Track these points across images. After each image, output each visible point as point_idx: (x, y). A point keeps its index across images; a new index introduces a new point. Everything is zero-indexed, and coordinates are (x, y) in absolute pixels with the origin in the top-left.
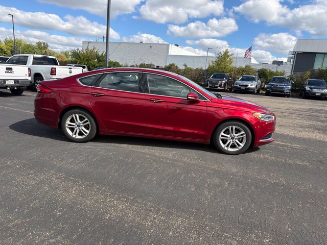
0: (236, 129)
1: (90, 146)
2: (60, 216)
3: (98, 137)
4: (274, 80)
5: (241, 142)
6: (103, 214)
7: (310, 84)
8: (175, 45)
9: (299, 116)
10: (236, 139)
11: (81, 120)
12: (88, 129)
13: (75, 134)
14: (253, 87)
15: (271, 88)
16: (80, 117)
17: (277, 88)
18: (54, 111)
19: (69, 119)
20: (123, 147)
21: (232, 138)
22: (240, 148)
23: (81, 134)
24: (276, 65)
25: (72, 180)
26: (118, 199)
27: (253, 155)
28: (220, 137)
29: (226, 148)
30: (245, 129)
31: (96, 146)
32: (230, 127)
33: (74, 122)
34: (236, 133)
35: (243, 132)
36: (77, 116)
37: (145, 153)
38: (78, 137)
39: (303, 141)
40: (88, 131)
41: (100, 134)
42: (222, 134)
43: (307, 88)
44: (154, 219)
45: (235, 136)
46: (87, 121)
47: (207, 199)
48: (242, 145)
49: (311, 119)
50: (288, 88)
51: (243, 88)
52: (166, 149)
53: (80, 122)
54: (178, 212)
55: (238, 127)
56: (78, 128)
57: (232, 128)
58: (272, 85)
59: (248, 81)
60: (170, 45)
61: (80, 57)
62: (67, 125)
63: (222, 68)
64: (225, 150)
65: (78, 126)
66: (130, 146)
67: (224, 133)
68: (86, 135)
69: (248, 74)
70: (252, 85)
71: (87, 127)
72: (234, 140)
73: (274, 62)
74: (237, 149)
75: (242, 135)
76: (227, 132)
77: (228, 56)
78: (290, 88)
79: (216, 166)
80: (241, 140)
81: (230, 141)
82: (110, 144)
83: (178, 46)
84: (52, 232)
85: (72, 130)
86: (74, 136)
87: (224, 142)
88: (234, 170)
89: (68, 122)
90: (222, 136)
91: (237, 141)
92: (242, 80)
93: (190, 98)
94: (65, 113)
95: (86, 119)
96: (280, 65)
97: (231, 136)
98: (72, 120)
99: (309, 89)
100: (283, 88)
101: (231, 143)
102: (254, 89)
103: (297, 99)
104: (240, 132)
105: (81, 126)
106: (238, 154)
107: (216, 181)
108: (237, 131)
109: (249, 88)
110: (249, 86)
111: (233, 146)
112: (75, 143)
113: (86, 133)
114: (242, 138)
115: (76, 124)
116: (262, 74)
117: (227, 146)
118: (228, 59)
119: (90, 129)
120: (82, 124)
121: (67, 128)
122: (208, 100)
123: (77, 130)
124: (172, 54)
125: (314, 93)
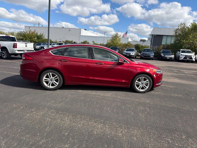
1: (60, 92)
2: (68, 135)
3: (63, 86)
4: (144, 50)
5: (147, 86)
6: (92, 131)
7: (163, 52)
8: (85, 29)
10: (144, 84)
11: (53, 77)
12: (57, 82)
14: (134, 54)
15: (143, 55)
16: (52, 74)
17: (147, 55)
19: (45, 76)
20: (80, 92)
21: (142, 84)
22: (146, 89)
23: (53, 85)
24: (142, 42)
26: (95, 122)
29: (139, 90)
30: (149, 78)
31: (63, 92)
33: (48, 78)
34: (144, 81)
35: (148, 80)
36: (51, 74)
37: (94, 95)
38: (51, 87)
39: (172, 84)
41: (65, 84)
42: (137, 81)
43: (162, 55)
44: (122, 131)
45: (143, 82)
46: (57, 77)
47: (143, 118)
49: (170, 72)
50: (152, 55)
51: (128, 55)
52: (105, 91)
53: (52, 78)
54: (132, 127)
55: (145, 78)
56: (51, 81)
57: (142, 78)
58: (144, 53)
59: (130, 51)
60: (82, 29)
61: (25, 36)
62: (44, 80)
63: (115, 44)
64: (138, 90)
66: (84, 91)
67: (138, 81)
68: (57, 85)
69: (130, 47)
70: (133, 53)
72: (143, 85)
73: (141, 40)
76: (139, 80)
77: (118, 37)
78: (153, 55)
79: (137, 100)
80: (146, 84)
81: (141, 86)
82: (71, 90)
83: (86, 30)
84: (69, 145)
85: (47, 83)
86: (48, 87)
88: (148, 101)
89: (44, 78)
90: (137, 83)
91: (144, 85)
92: (127, 50)
93: (120, 61)
95: (57, 76)
96: (144, 42)
97: (141, 82)
98: (47, 77)
99: (163, 55)
100: (150, 55)
101: (142, 86)
102: (134, 56)
103: (157, 61)
104: (146, 80)
105: (53, 80)
106: (145, 93)
107: (142, 108)
108: (145, 80)
109: (131, 55)
110: (131, 54)
111: (143, 88)
112: (49, 91)
114: (147, 83)
115: (50, 79)
116: (137, 47)
117: (139, 88)
118: (118, 39)
119: (59, 82)
120: (53, 79)
121: (44, 82)
122: (129, 63)
123: (50, 83)
124: (83, 35)
125: (166, 58)
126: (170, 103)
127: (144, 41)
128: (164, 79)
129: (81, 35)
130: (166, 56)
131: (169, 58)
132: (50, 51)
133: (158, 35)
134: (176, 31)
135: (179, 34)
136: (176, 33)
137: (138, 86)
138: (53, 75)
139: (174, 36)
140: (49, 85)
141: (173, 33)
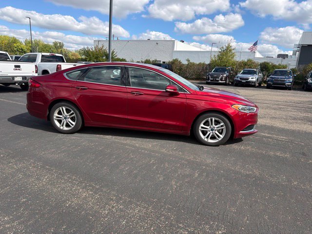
0: (215, 121)
1: (76, 137)
2: (24, 203)
3: (84, 129)
4: (276, 73)
5: (221, 133)
6: (65, 201)
8: (181, 41)
9: (295, 108)
10: (215, 130)
12: (74, 121)
13: (63, 126)
14: (254, 80)
15: (272, 81)
16: (66, 110)
17: (278, 80)
18: (43, 104)
19: (57, 111)
20: (107, 138)
21: (212, 130)
22: (220, 139)
23: (67, 125)
24: (281, 59)
25: (47, 169)
26: (85, 187)
27: (235, 146)
28: (200, 128)
29: (206, 140)
30: (225, 120)
31: (81, 137)
32: (210, 118)
33: (61, 114)
34: (216, 125)
35: (222, 124)
36: (64, 109)
37: (126, 144)
38: (66, 129)
40: (74, 123)
41: (86, 125)
42: (202, 125)
43: (310, 81)
44: (113, 207)
45: (214, 128)
46: (73, 114)
47: (172, 189)
48: (222, 136)
49: (307, 112)
50: (289, 81)
51: (244, 81)
52: (148, 140)
53: (67, 114)
54: (138, 201)
55: (217, 119)
56: (65, 120)
57: (211, 120)
58: (273, 78)
59: (250, 74)
60: (176, 41)
62: (55, 118)
63: (224, 62)
65: (65, 118)
67: (204, 124)
69: (250, 68)
70: (253, 78)
71: (73, 119)
72: (214, 131)
73: (279, 56)
74: (217, 141)
75: (222, 126)
76: (206, 123)
77: (230, 51)
78: (291, 81)
79: (192, 157)
80: (220, 131)
81: (210, 133)
82: (95, 135)
83: (183, 42)
84: (11, 217)
85: (60, 121)
86: (62, 128)
87: (204, 133)
88: (209, 161)
89: (56, 114)
90: (202, 128)
91: (217, 132)
92: (243, 73)
93: (169, 90)
94: (53, 105)
95: (72, 112)
96: (284, 58)
97: (210, 127)
100: (284, 81)
101: (211, 134)
102: (255, 82)
103: (299, 92)
104: (220, 123)
105: (68, 118)
106: (218, 146)
107: (187, 171)
108: (217, 123)
109: (250, 82)
110: (250, 79)
111: (213, 138)
112: (62, 135)
113: (72, 125)
114: (222, 129)
115: (63, 116)
116: (265, 67)
117: (207, 137)
118: (230, 54)
120: (68, 116)
121: (55, 120)
122: (189, 93)
123: (64, 122)
124: (177, 50)
126: (252, 167)
127: (284, 56)
138: (68, 111)
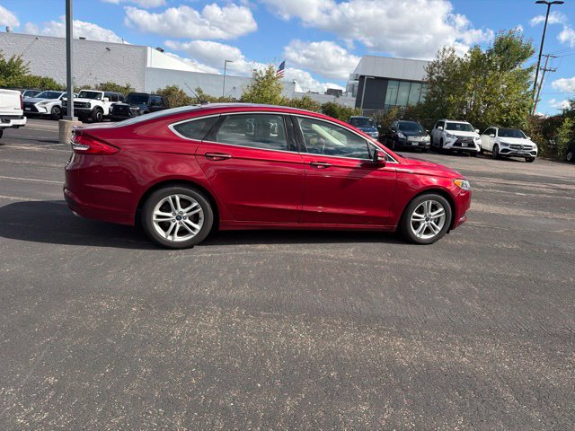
0: (433, 205)
3: (215, 236)
5: (438, 224)
7: (402, 128)
8: (158, 49)
10: (432, 220)
11: (183, 207)
12: (196, 222)
16: (181, 200)
18: (129, 191)
19: (159, 205)
21: (427, 220)
22: (437, 233)
23: (183, 232)
28: (412, 218)
29: (418, 236)
30: (446, 204)
32: (426, 202)
33: (169, 211)
34: (432, 211)
35: (441, 210)
36: (177, 199)
38: (178, 239)
40: (197, 227)
41: (221, 229)
42: (415, 214)
43: (401, 135)
45: (430, 216)
46: (195, 208)
48: (439, 228)
53: (182, 210)
55: (435, 202)
56: (177, 222)
57: (428, 204)
60: (149, 49)
62: (154, 218)
64: (417, 238)
65: (179, 218)
66: (274, 246)
67: (417, 212)
68: (195, 233)
71: (195, 218)
72: (429, 222)
74: (433, 235)
75: (439, 213)
76: (421, 210)
78: (377, 135)
80: (437, 221)
81: (424, 225)
83: (162, 51)
85: (165, 226)
86: (170, 238)
89: (157, 212)
90: (414, 217)
91: (433, 223)
95: (195, 204)
97: (425, 216)
98: (166, 208)
99: (402, 136)
101: (426, 226)
104: (436, 209)
105: (185, 218)
106: (431, 243)
108: (434, 208)
111: (428, 231)
112: (174, 252)
113: (194, 229)
114: (439, 218)
115: (174, 214)
117: (420, 233)
118: (274, 84)
119: (201, 222)
120: (185, 215)
121: (155, 224)
122: (396, 162)
123: (175, 226)
125: (410, 143)
127: (337, 93)
128: (474, 206)
129: (149, 66)
130: (411, 138)
131: (417, 144)
132: (171, 127)
133: (377, 78)
134: (431, 68)
135: (438, 78)
136: (432, 74)
137: (416, 225)
138: (185, 203)
139: (426, 83)
140: (172, 233)
141: (422, 75)
